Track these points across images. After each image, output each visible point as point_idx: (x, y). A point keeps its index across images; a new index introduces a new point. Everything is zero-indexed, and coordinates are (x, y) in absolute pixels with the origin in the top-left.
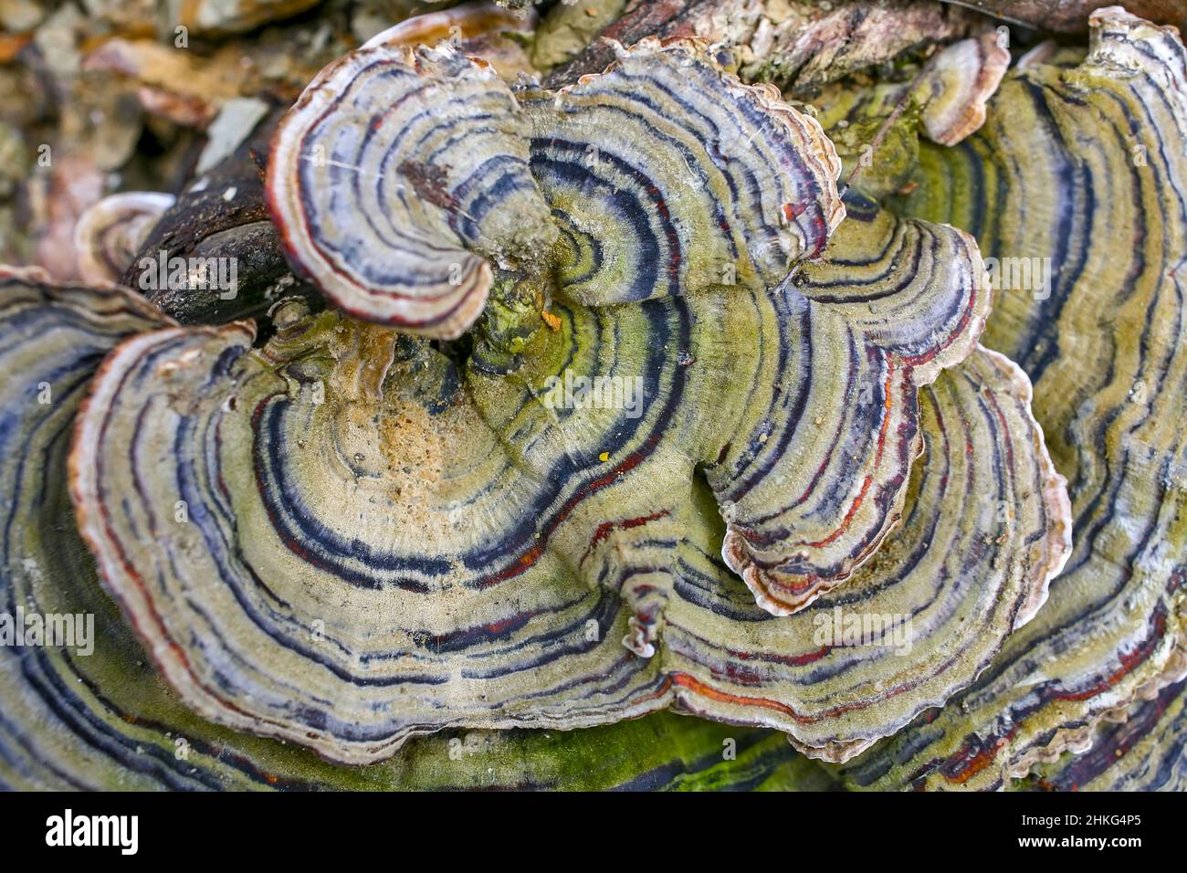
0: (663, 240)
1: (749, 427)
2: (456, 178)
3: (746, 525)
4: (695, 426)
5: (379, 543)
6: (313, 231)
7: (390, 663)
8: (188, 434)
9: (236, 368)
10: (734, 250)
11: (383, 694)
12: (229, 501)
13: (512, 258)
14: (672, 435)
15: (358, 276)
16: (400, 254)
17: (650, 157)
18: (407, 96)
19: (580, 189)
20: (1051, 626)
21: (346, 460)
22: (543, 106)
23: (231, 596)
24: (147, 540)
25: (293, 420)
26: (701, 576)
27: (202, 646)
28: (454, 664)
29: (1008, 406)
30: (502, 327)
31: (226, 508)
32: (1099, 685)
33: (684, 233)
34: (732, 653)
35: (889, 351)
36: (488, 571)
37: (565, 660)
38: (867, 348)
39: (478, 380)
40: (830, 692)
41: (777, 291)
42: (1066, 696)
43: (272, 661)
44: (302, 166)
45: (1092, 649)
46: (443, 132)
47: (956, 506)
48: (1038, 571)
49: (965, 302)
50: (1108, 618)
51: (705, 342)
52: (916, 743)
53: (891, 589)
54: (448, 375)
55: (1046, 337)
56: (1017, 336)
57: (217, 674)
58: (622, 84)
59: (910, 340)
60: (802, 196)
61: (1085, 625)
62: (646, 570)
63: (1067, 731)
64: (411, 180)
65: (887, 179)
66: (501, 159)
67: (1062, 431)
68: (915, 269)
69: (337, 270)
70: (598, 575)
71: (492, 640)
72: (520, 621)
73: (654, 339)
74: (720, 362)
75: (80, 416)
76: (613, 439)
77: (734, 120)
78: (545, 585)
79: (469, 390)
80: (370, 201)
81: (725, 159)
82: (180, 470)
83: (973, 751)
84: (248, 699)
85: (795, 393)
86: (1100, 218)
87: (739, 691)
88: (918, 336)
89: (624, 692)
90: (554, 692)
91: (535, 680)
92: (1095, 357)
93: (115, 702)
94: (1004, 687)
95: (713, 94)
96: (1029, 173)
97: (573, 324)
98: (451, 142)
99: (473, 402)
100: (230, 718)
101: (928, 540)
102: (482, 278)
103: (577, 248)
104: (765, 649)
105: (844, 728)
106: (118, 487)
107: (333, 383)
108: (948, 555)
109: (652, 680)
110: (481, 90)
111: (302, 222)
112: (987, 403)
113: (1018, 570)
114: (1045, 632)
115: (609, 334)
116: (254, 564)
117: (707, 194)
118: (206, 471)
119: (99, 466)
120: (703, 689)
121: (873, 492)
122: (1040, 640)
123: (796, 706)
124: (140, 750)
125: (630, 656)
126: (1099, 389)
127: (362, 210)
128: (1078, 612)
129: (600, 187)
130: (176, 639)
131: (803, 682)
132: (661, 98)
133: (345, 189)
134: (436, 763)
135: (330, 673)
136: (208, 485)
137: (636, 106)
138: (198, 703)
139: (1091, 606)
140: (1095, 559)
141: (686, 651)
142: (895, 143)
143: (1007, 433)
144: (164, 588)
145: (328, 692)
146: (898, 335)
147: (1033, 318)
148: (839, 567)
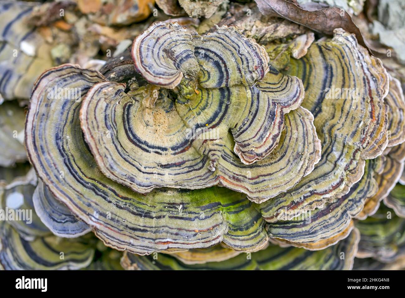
0: (225, 74)
1: (243, 120)
2: (177, 53)
3: (240, 143)
4: (230, 119)
5: (151, 143)
6: (142, 62)
7: (151, 169)
8: (108, 108)
9: (121, 94)
10: (242, 76)
11: (149, 176)
12: (116, 126)
13: (188, 75)
14: (224, 121)
15: (151, 73)
16: (162, 68)
17: (223, 53)
18: (166, 33)
19: (206, 60)
20: (316, 178)
21: (145, 121)
22: (198, 39)
23: (115, 148)
24: (97, 131)
25: (133, 109)
26: (228, 155)
27: (107, 158)
28: (166, 171)
29: (307, 121)
30: (185, 92)
31: (115, 127)
32: (326, 192)
33: (230, 72)
34: (234, 174)
35: (278, 104)
36: (177, 151)
37: (194, 172)
38: (272, 102)
39: (178, 105)
40: (258, 187)
41: (251, 87)
42: (317, 194)
43: (123, 164)
44: (141, 47)
45: (325, 184)
46: (174, 43)
47: (293, 145)
48: (312, 162)
49: (298, 94)
50: (330, 177)
51: (233, 99)
52: (279, 202)
53: (276, 164)
54: (171, 104)
55: (319, 107)
56: (312, 106)
57: (110, 165)
58: (217, 35)
59: (283, 102)
60: (259, 65)
61: (324, 178)
62: (215, 150)
63: (317, 203)
64: (166, 53)
65: (282, 65)
66: (188, 50)
67: (321, 129)
68: (286, 86)
69: (147, 71)
70: (203, 152)
71: (176, 167)
72: (184, 162)
73: (221, 98)
74: (237, 104)
75: (84, 101)
76: (210, 121)
77: (244, 45)
78: (190, 155)
79: (176, 107)
80: (156, 56)
81: (241, 54)
82: (106, 116)
83: (293, 205)
84: (117, 172)
85: (254, 112)
86: (334, 79)
87: (235, 182)
88: (286, 101)
89: (207, 180)
90: (190, 179)
91: (186, 176)
92: (330, 112)
93: (84, 173)
94: (302, 191)
95: (239, 39)
96: (317, 67)
97: (202, 93)
98: (176, 45)
99: (176, 110)
100: (112, 177)
101: (285, 153)
102: (180, 75)
103: (204, 74)
104: (243, 174)
105: (261, 195)
106: (91, 118)
107: (143, 103)
108: (290, 156)
109: (214, 177)
110: (184, 34)
111: (139, 60)
112: (302, 120)
113: (307, 161)
114: (314, 179)
115: (210, 96)
116: (120, 142)
117: (236, 63)
118: (112, 118)
119: (87, 113)
120: (226, 180)
121: (271, 136)
122: (312, 180)
123: (249, 189)
124: (89, 184)
125: (210, 171)
126: (331, 120)
127: (154, 58)
128: (322, 175)
129: (211, 60)
130: (101, 155)
131: (252, 184)
132: (226, 39)
133: (150, 53)
134: (160, 197)
135: (137, 169)
136: (112, 121)
137: (221, 41)
138: (105, 172)
139: (326, 173)
140: (328, 162)
141: (223, 171)
142: (284, 57)
143: (307, 128)
144: (100, 143)
145: (136, 174)
146: (280, 100)
147: (316, 102)
148: (262, 154)
